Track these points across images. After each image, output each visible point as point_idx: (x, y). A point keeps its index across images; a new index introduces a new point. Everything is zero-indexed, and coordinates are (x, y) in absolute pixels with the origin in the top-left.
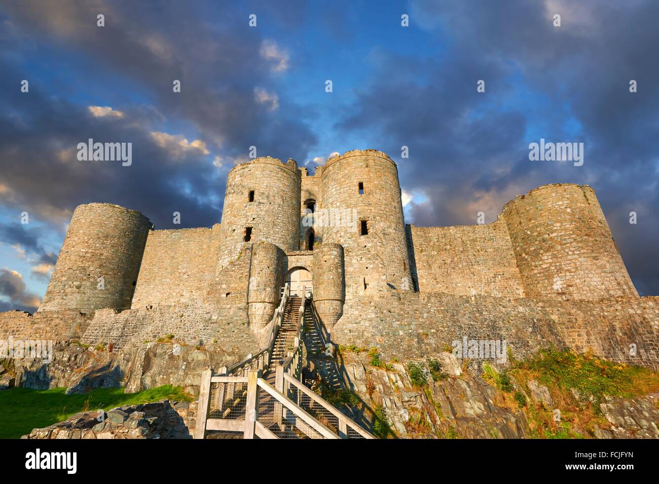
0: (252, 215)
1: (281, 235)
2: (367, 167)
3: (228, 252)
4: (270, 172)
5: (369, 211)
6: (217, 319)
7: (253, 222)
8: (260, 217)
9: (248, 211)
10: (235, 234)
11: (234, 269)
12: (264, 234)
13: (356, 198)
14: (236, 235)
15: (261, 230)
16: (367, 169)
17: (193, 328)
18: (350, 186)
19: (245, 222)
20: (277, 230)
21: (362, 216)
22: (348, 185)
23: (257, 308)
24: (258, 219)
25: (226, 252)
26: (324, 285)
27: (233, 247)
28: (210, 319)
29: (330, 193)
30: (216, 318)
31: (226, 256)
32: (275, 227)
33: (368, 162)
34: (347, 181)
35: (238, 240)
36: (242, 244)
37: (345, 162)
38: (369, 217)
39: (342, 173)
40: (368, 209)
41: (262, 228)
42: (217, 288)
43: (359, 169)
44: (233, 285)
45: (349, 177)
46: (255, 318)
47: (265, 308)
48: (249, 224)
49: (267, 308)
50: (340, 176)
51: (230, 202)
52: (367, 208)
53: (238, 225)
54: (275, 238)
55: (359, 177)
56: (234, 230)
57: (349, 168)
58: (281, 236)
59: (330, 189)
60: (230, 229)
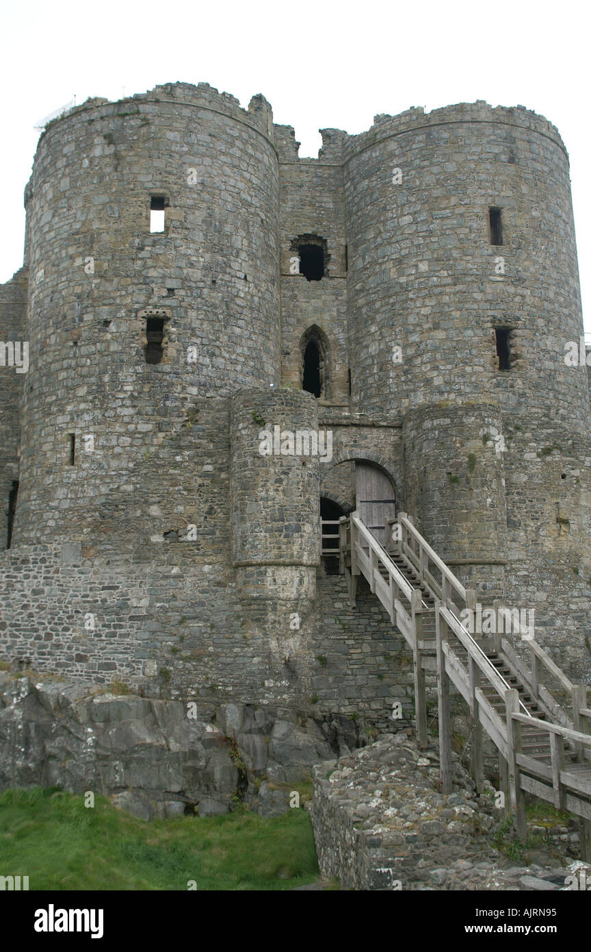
0: (164, 277)
1: (249, 348)
2: (512, 160)
3: (89, 393)
4: (208, 139)
5: (518, 299)
6: (151, 606)
7: (168, 302)
8: (190, 288)
9: (150, 262)
10: (109, 336)
11: (178, 458)
12: (205, 341)
13: (482, 256)
14: (114, 339)
15: (193, 329)
16: (512, 168)
17: (66, 629)
18: (462, 215)
19: (142, 299)
20: (238, 331)
21: (498, 314)
22: (457, 211)
23: (279, 581)
24: (183, 293)
25: (82, 391)
26: (469, 524)
27: (106, 378)
28: (124, 605)
29: (390, 225)
30: (145, 602)
31: (82, 406)
32: (232, 321)
33: (513, 146)
34: (453, 201)
35: (125, 358)
36: (139, 369)
37: (446, 135)
38: (519, 319)
39: (435, 169)
40: (516, 295)
41: (196, 324)
42: (130, 516)
43: (489, 166)
44: (181, 508)
45: (460, 187)
46: (274, 609)
47: (301, 582)
48: (155, 307)
49: (306, 580)
50: (429, 179)
51: (77, 226)
52: (511, 289)
53: (119, 307)
54: (234, 357)
55: (490, 191)
56: (107, 323)
57: (459, 158)
58: (247, 352)
59: (390, 215)
60: (88, 317)
